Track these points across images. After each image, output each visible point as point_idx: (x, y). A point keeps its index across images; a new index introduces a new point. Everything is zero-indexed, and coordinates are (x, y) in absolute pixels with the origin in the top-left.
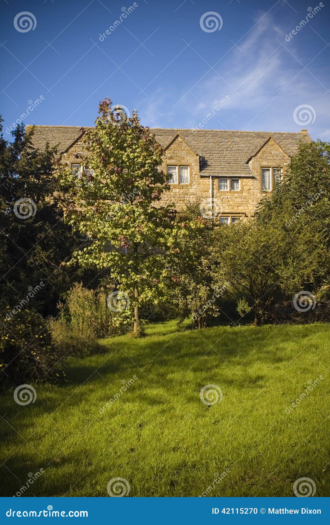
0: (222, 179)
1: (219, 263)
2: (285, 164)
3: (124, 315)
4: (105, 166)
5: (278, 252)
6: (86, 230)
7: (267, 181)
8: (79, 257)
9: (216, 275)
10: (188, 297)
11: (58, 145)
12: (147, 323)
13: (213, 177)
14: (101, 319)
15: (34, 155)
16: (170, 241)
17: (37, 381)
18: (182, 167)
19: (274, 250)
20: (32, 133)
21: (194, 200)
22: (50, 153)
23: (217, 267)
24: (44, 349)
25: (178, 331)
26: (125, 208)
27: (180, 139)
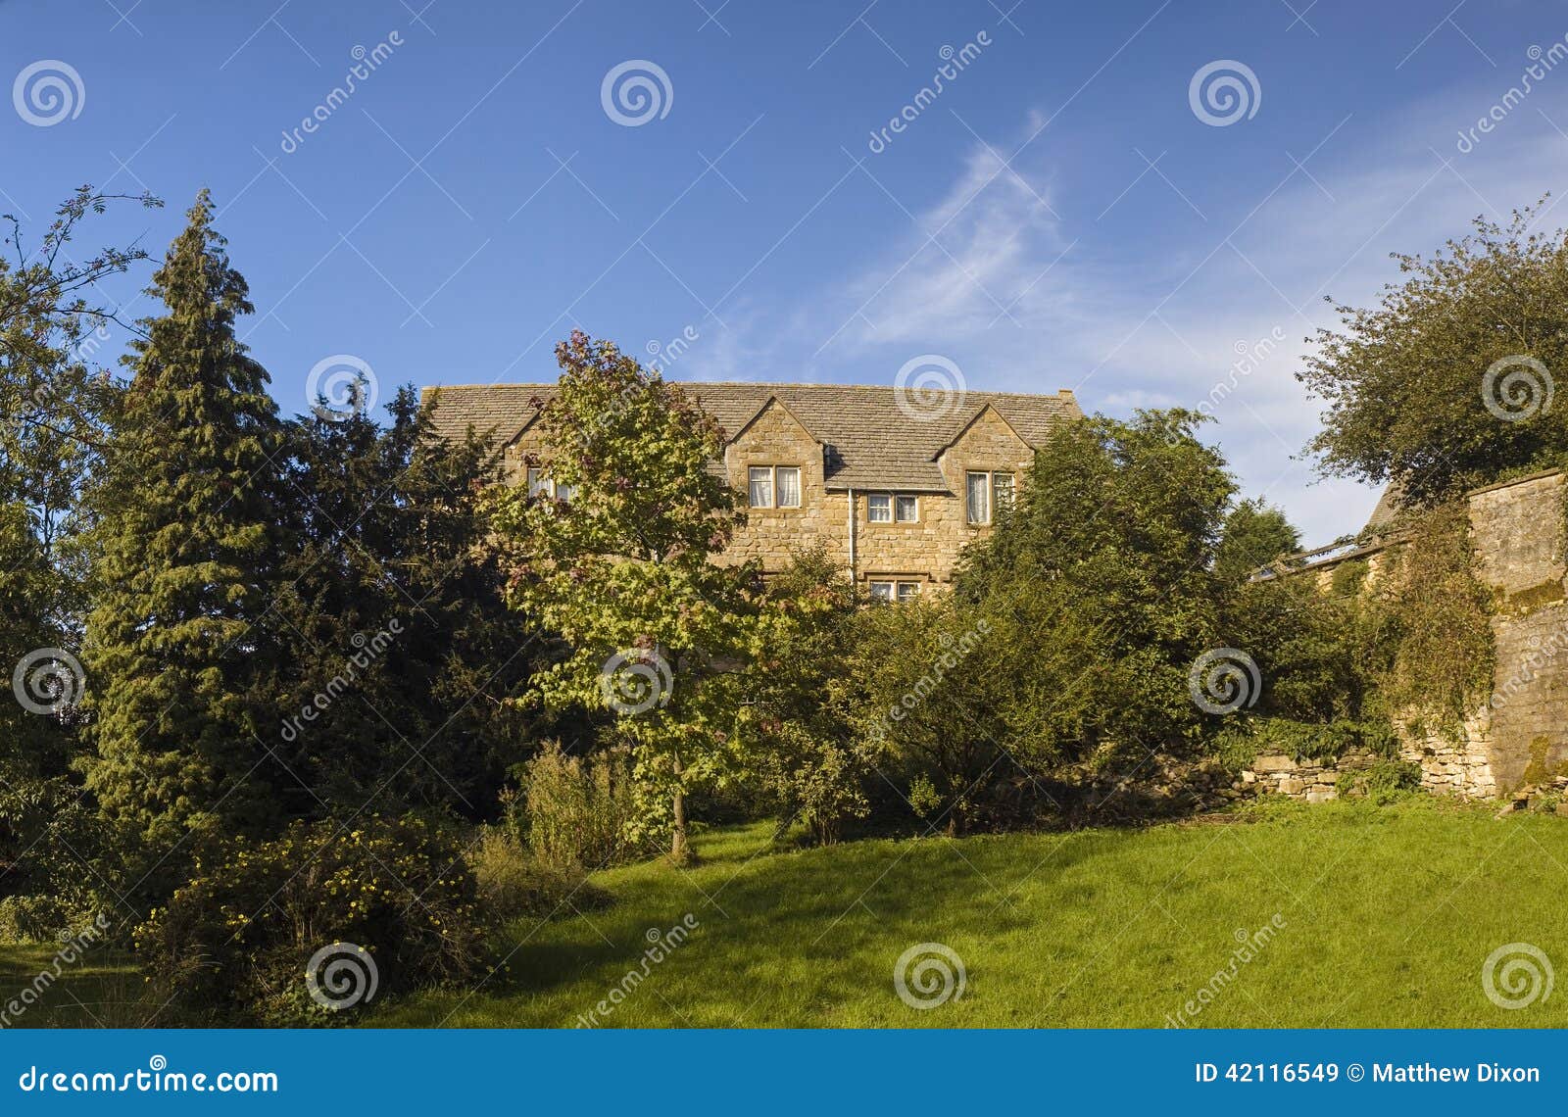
0: (876, 495)
1: (868, 696)
2: (1021, 464)
3: (649, 816)
4: (594, 477)
5: (1004, 670)
6: (561, 624)
7: (980, 502)
8: (544, 687)
9: (860, 722)
10: (797, 773)
11: (493, 430)
12: (705, 830)
13: (855, 492)
14: (599, 824)
15: (440, 453)
16: (756, 645)
17: (443, 984)
18: (784, 468)
19: (993, 665)
20: (433, 405)
21: (812, 543)
22: (477, 448)
23: (864, 705)
24: (460, 911)
25: (777, 850)
26: (645, 570)
27: (777, 407)
